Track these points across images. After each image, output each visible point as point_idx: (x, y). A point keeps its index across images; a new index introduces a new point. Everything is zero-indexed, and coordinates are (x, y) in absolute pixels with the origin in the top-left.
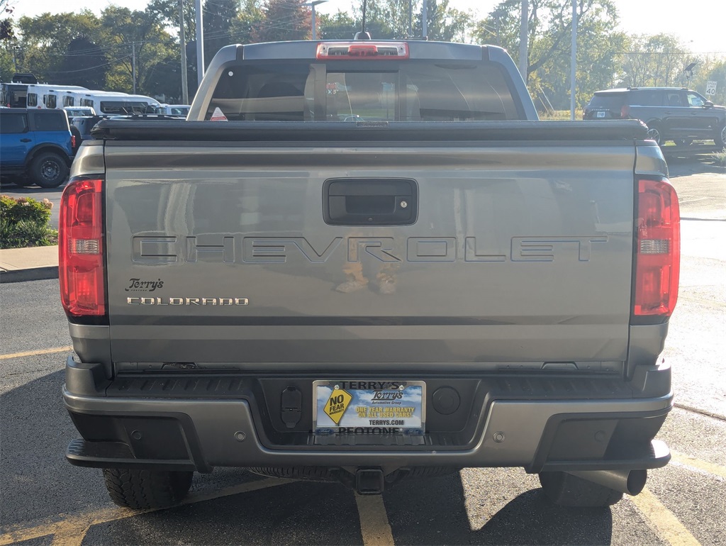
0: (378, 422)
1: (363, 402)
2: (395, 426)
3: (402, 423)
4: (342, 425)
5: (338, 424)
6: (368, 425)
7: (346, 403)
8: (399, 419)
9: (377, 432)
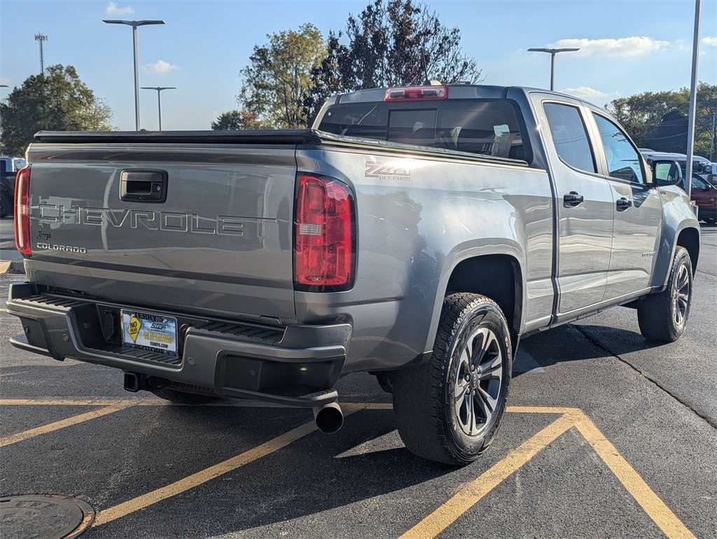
0: (155, 344)
1: (147, 328)
2: (163, 348)
3: (166, 346)
4: (137, 343)
5: (135, 342)
6: (149, 345)
7: (138, 327)
8: (166, 344)
9: (153, 350)
